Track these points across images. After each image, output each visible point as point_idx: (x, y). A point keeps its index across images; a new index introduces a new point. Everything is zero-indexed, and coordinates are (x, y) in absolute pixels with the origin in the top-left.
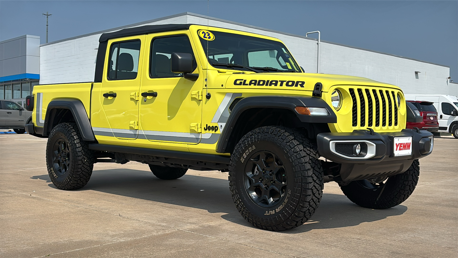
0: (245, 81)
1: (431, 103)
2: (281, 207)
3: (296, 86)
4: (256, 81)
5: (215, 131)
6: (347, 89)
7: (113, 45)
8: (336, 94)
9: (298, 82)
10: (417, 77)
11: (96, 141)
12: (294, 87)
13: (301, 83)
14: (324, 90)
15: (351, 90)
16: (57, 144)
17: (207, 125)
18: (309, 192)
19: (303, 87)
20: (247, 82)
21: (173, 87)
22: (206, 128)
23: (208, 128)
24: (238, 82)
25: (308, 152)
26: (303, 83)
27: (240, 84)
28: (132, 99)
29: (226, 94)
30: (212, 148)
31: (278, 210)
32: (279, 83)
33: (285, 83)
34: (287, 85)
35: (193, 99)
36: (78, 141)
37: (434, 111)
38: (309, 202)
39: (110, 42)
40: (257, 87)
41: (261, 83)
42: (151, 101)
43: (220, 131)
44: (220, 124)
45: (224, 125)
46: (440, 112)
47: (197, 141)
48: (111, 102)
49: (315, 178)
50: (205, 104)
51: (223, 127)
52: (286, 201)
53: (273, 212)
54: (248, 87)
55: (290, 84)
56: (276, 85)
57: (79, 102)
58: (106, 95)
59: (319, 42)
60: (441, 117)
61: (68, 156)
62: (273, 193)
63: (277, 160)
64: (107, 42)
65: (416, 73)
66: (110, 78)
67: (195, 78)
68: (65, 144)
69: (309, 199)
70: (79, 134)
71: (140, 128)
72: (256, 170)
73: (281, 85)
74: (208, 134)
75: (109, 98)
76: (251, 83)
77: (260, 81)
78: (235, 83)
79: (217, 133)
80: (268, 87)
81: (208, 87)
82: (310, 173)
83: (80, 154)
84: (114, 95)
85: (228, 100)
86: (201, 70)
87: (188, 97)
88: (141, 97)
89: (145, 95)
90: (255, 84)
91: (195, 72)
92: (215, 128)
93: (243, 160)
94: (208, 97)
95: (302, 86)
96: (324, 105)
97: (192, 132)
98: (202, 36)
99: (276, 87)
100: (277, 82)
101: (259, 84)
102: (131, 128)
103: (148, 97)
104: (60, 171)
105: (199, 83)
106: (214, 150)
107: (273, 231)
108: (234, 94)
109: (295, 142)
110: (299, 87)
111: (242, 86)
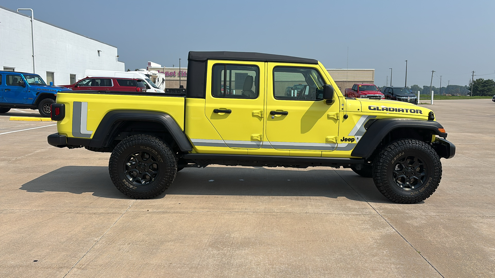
0: (378, 107)
2: (423, 189)
3: (417, 113)
4: (387, 108)
5: (352, 142)
7: (217, 66)
9: (417, 110)
10: (99, 55)
12: (415, 114)
13: (419, 111)
17: (344, 138)
19: (422, 114)
21: (307, 108)
22: (342, 140)
23: (344, 140)
24: (372, 108)
26: (421, 111)
27: (374, 109)
28: (255, 116)
29: (362, 116)
30: (347, 153)
31: (421, 191)
34: (411, 111)
35: (329, 118)
39: (211, 63)
40: (388, 112)
42: (281, 119)
43: (356, 142)
44: (357, 137)
45: (360, 137)
47: (333, 149)
50: (343, 122)
51: (359, 139)
52: (427, 184)
53: (417, 192)
56: (403, 111)
58: (217, 111)
59: (33, 19)
64: (205, 61)
65: (99, 51)
66: (215, 96)
67: (331, 102)
71: (265, 140)
74: (344, 144)
76: (383, 109)
78: (369, 109)
79: (353, 142)
80: (397, 112)
81: (344, 110)
84: (228, 112)
85: (363, 120)
86: (337, 97)
87: (325, 116)
88: (268, 115)
89: (273, 113)
90: (387, 110)
93: (393, 162)
94: (345, 117)
97: (328, 142)
99: (403, 113)
100: (403, 109)
102: (253, 141)
103: (276, 115)
104: (138, 181)
105: (335, 106)
106: (350, 155)
108: (369, 116)
110: (419, 114)
111: (376, 111)
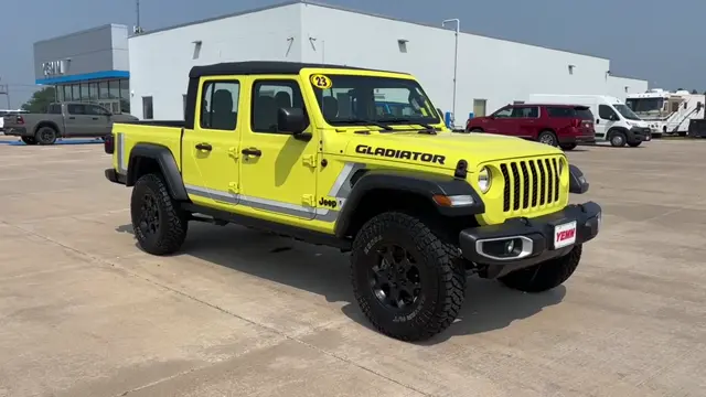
0: (370, 148)
1: (587, 108)
2: (413, 315)
3: (434, 161)
4: (383, 150)
5: (333, 207)
6: (497, 165)
7: (206, 84)
8: (485, 173)
9: (436, 156)
10: (571, 73)
11: (189, 201)
12: (431, 163)
13: (440, 158)
14: (470, 168)
15: (503, 167)
16: (143, 198)
17: (322, 198)
18: (448, 300)
19: (443, 163)
20: (373, 150)
21: (280, 146)
22: (321, 202)
23: (324, 202)
24: (361, 149)
25: (448, 250)
26: (443, 158)
27: (364, 152)
28: (231, 156)
29: (346, 163)
30: (329, 226)
31: (409, 318)
32: (413, 155)
33: (420, 156)
34: (423, 159)
35: (305, 164)
36: (168, 198)
37: (590, 117)
38: (448, 312)
39: (202, 80)
40: (384, 157)
41: (390, 153)
42: (255, 161)
43: (338, 208)
44: (339, 199)
45: (343, 200)
46: (596, 116)
47: (311, 216)
48: (206, 155)
49: (456, 282)
50: (321, 172)
51: (343, 203)
52: (420, 307)
53: (403, 319)
54: (374, 156)
55: (427, 157)
56: (408, 157)
57: (167, 150)
58: (199, 147)
59: (458, 32)
60: (598, 121)
61: (157, 214)
62: (403, 295)
63: (409, 256)
64: (198, 78)
65: (570, 67)
66: (203, 125)
67: (308, 138)
68: (152, 201)
69: (447, 308)
70: (168, 190)
71: (242, 192)
72: (383, 263)
73: (415, 158)
74: (324, 210)
75: (204, 151)
76: (377, 153)
77: (388, 151)
78: (357, 150)
80: (399, 159)
81: (324, 151)
82: (450, 277)
83: (171, 214)
84: (209, 148)
85: (348, 170)
86: (315, 129)
87: (300, 162)
88: (241, 155)
89: (246, 152)
90: (382, 154)
91: (308, 130)
92: (333, 204)
93: (367, 251)
94: (324, 163)
95: (441, 161)
96: (469, 190)
97: (305, 205)
98: (316, 83)
99: (408, 161)
100: (409, 153)
101: (387, 155)
102: (231, 192)
103: (250, 156)
104: (148, 231)
105: (312, 145)
106: (332, 229)
107: (403, 340)
108: (357, 164)
109: (433, 237)
110: (438, 163)
111: (366, 155)
